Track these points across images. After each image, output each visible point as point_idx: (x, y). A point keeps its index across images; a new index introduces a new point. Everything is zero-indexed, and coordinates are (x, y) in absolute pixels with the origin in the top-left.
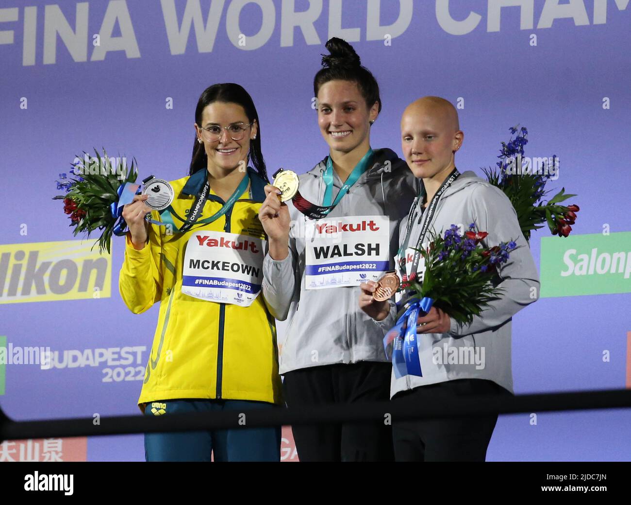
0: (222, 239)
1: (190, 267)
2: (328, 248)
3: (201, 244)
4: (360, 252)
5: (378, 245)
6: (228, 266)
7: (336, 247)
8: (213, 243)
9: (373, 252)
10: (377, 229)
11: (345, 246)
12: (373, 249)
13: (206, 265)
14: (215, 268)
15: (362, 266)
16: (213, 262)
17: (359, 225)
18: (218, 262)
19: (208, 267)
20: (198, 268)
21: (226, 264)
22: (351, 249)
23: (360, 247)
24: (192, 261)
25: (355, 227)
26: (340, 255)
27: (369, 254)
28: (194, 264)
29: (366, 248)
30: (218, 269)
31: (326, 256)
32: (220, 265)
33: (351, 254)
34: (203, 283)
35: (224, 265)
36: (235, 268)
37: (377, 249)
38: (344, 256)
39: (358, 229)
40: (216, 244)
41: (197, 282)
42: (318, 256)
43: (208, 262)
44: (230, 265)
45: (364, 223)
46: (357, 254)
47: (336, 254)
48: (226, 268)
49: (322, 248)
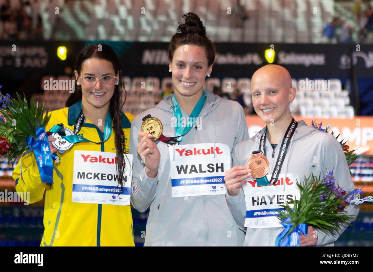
0: (100, 157)
1: (78, 178)
2: (187, 166)
3: (85, 160)
4: (211, 170)
5: (222, 164)
6: (105, 177)
7: (193, 166)
8: (94, 160)
9: (220, 170)
10: (221, 152)
11: (200, 166)
12: (220, 167)
13: (89, 176)
14: (96, 178)
15: (213, 180)
16: (95, 174)
17: (209, 150)
18: (98, 174)
19: (91, 178)
20: (84, 178)
21: (104, 175)
22: (205, 168)
23: (211, 166)
24: (79, 173)
25: (206, 151)
26: (197, 172)
27: (217, 171)
28: (81, 175)
29: (215, 167)
30: (98, 179)
31: (185, 172)
32: (100, 176)
33: (205, 172)
34: (88, 190)
35: (102, 176)
36: (110, 177)
37: (222, 167)
38: (200, 172)
39: (209, 153)
40: (96, 161)
41: (83, 188)
42: (179, 172)
43: (91, 174)
44: (106, 176)
45: (212, 148)
46: (209, 171)
47: (193, 171)
48: (104, 178)
49: (182, 167)
